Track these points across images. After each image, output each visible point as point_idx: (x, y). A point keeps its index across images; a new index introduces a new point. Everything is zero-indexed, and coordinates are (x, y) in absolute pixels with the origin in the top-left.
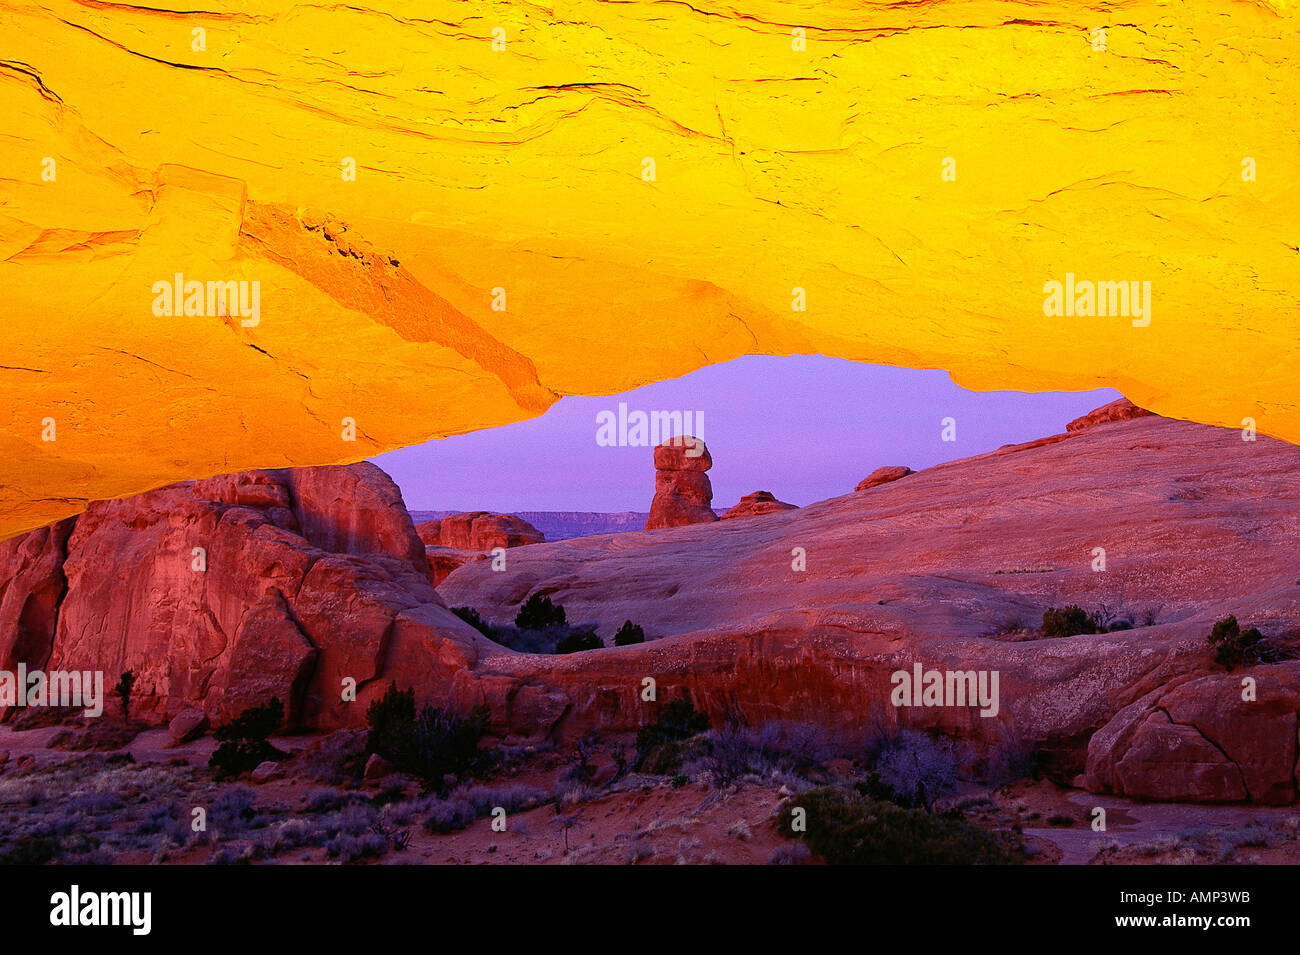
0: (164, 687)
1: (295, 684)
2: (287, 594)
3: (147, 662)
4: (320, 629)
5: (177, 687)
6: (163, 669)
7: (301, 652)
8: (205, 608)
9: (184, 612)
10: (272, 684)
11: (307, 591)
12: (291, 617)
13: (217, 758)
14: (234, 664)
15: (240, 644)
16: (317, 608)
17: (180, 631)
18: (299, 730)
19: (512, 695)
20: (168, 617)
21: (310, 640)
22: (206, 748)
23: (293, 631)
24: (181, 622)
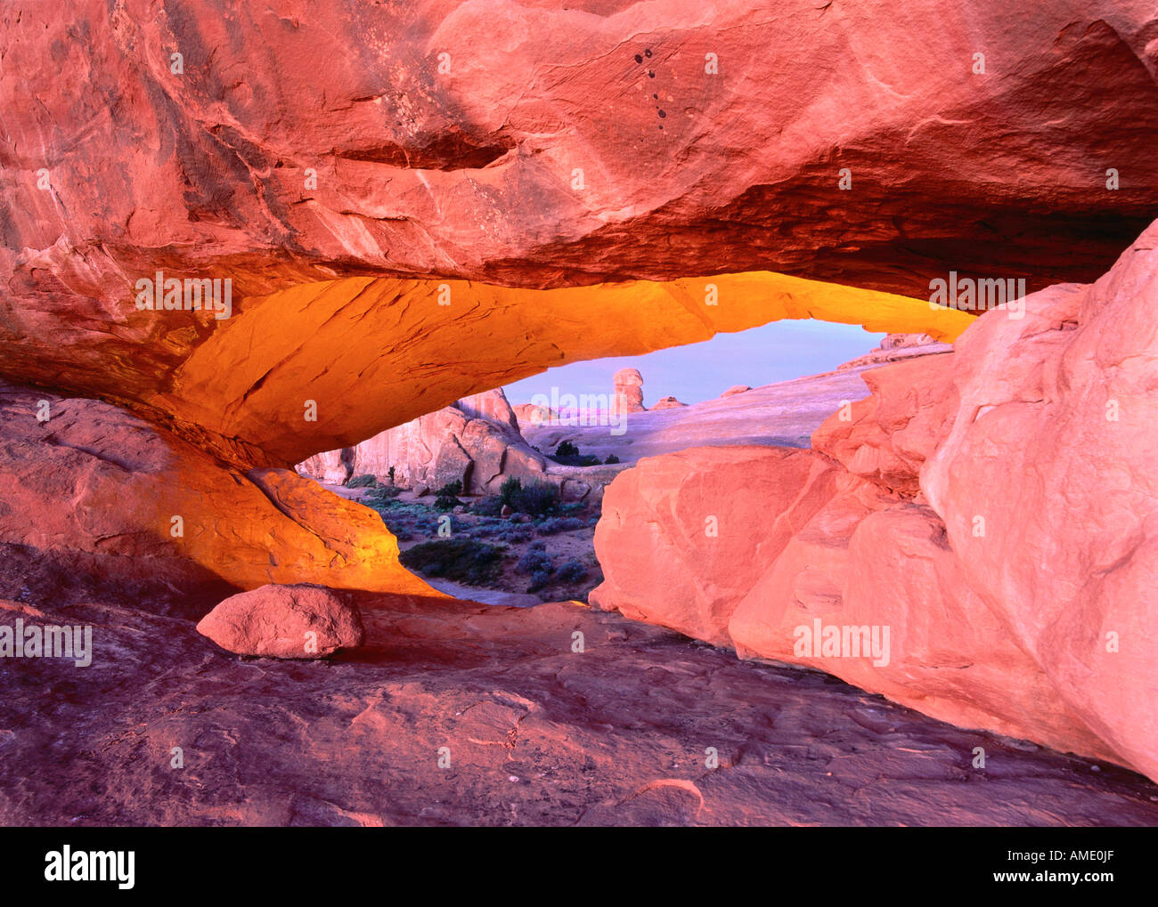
0: (407, 475)
1: (465, 475)
2: (457, 436)
3: (399, 463)
4: (473, 452)
5: (413, 474)
6: (406, 467)
7: (466, 462)
8: (422, 441)
9: (412, 443)
10: (456, 475)
11: (466, 435)
12: (460, 446)
13: (437, 503)
14: (437, 465)
15: (440, 456)
16: (471, 443)
17: (411, 451)
18: (468, 494)
19: (563, 484)
20: (405, 444)
21: (469, 457)
22: (431, 500)
23: (462, 452)
24: (412, 447)
